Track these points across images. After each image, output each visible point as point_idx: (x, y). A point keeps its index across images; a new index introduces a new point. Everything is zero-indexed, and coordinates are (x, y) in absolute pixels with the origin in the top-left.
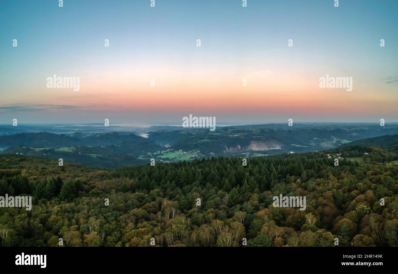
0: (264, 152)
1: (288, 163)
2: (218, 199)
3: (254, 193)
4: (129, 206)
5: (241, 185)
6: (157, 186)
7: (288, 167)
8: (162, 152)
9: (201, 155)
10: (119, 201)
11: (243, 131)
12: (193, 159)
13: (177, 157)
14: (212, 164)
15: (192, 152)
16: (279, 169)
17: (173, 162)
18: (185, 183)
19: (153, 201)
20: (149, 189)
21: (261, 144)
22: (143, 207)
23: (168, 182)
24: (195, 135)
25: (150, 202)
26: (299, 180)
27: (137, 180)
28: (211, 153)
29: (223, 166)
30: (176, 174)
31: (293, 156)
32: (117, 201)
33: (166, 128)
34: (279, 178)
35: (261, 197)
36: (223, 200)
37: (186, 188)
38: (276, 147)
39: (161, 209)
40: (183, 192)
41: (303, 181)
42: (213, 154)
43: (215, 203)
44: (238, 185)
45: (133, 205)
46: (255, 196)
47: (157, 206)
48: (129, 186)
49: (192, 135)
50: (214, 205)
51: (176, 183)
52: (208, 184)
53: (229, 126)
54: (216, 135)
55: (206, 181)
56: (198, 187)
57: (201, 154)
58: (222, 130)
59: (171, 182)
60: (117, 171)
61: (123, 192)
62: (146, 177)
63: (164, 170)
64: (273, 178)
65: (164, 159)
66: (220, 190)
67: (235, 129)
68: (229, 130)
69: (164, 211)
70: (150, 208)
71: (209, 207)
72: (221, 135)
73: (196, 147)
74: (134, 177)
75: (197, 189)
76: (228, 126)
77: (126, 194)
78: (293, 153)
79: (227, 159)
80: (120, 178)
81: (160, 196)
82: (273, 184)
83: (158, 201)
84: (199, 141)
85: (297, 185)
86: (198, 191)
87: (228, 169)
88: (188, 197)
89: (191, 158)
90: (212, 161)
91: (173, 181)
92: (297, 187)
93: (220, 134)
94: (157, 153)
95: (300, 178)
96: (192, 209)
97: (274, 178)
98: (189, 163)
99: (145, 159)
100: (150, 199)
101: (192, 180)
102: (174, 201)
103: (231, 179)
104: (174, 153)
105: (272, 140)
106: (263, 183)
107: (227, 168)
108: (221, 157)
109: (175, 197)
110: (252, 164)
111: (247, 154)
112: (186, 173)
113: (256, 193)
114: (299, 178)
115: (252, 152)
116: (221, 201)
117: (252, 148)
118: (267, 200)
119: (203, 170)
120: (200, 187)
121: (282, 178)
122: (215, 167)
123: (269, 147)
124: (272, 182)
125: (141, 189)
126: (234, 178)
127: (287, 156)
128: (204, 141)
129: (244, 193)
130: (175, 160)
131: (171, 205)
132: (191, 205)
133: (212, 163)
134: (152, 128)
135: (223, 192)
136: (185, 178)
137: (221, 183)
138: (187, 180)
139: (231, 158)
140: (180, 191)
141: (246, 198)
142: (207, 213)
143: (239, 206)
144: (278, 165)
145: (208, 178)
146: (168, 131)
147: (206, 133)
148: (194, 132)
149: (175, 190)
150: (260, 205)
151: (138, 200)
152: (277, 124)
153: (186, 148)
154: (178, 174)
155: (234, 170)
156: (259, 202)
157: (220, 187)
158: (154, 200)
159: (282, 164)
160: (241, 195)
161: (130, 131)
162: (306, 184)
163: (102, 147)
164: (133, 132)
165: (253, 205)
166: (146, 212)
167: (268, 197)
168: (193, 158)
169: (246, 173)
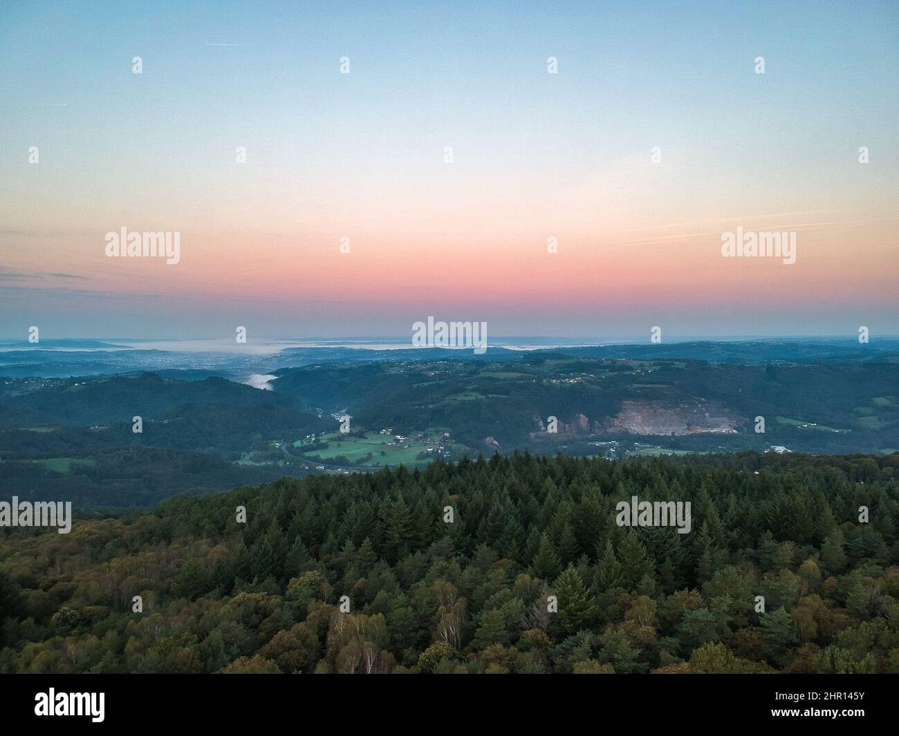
0: (673, 443)
1: (765, 490)
2: (516, 603)
3: (640, 594)
4: (215, 654)
5: (594, 558)
6: (312, 561)
7: (766, 504)
8: (324, 438)
9: (454, 446)
10: (178, 637)
11: (596, 367)
12: (431, 460)
13: (374, 454)
14: (493, 478)
15: (426, 436)
16: (732, 507)
17: (364, 473)
18: (406, 544)
19: (300, 621)
20: (283, 574)
21: (661, 410)
22: (266, 648)
23: (349, 543)
24: (433, 378)
25: (287, 627)
26: (811, 563)
27: (240, 545)
28: (488, 439)
29: (531, 484)
30: (375, 514)
31: (784, 464)
32: (168, 636)
33: (338, 356)
34: (733, 547)
35: (663, 612)
36: (535, 608)
37: (410, 562)
38: (717, 425)
39: (325, 648)
40: (398, 580)
41: (829, 570)
42: (495, 442)
43: (506, 619)
44: (585, 557)
45: (228, 644)
46: (645, 607)
47: (314, 638)
48: (211, 571)
49: (427, 379)
50: (503, 627)
51: (375, 548)
52: (483, 550)
53: (548, 347)
54: (505, 379)
55: (474, 536)
56: (448, 558)
57: (455, 443)
58: (522, 362)
59: (358, 544)
60: (161, 517)
61: (186, 596)
62: (274, 530)
63: (335, 499)
64: (710, 541)
65: (330, 463)
66: (525, 573)
67: (569, 358)
68: (549, 362)
69: (337, 659)
70: (290, 649)
71: (488, 640)
72: (522, 378)
73: (439, 417)
74: (229, 534)
75: (447, 568)
76: (543, 347)
77: (201, 605)
78: (786, 453)
79: (545, 461)
80: (175, 545)
81: (323, 598)
82: (708, 565)
83: (314, 617)
84: (448, 400)
85: (806, 583)
86: (450, 575)
87: (549, 497)
88: (417, 597)
89: (422, 456)
90: (493, 469)
91: (364, 541)
92: (805, 589)
93: (519, 375)
94: (305, 443)
95: (818, 555)
96: (432, 647)
97: (714, 544)
98: (417, 475)
99: (263, 463)
100: (288, 614)
101: (427, 536)
102: (370, 615)
103: (559, 533)
104: (363, 441)
105: (703, 399)
106: (671, 556)
107: (545, 495)
108: (523, 456)
109: (375, 596)
110: (630, 481)
111: (611, 446)
112: (408, 510)
113: (645, 593)
114: (810, 553)
115: (628, 439)
116: (527, 616)
117: (626, 426)
118: (685, 627)
119: (465, 500)
120: (454, 559)
121: (744, 546)
122: (505, 489)
123: (689, 425)
124: (706, 556)
125: (256, 579)
126: (568, 529)
127: (759, 462)
128: (466, 399)
129: (603, 589)
130: (369, 464)
131: (361, 632)
132: (426, 629)
133: (495, 473)
134: (288, 357)
135: (532, 578)
136: (405, 526)
137: (526, 546)
138: (410, 535)
139: (558, 458)
140: (388, 575)
141: (610, 607)
142: (481, 662)
143: (587, 637)
144: (729, 493)
145: (481, 525)
146: (344, 367)
147: (472, 373)
148: (431, 369)
149: (372, 574)
150: (664, 646)
151: (246, 623)
152: (719, 344)
153: (404, 423)
154: (382, 513)
155: (568, 499)
156: (658, 631)
157: (521, 562)
158: (301, 615)
159: (740, 491)
160: (595, 594)
161: (208, 366)
162: (840, 581)
163: (96, 428)
164: (218, 369)
165: (637, 643)
166: (277, 667)
167: (689, 616)
168: (428, 455)
169: (609, 513)
